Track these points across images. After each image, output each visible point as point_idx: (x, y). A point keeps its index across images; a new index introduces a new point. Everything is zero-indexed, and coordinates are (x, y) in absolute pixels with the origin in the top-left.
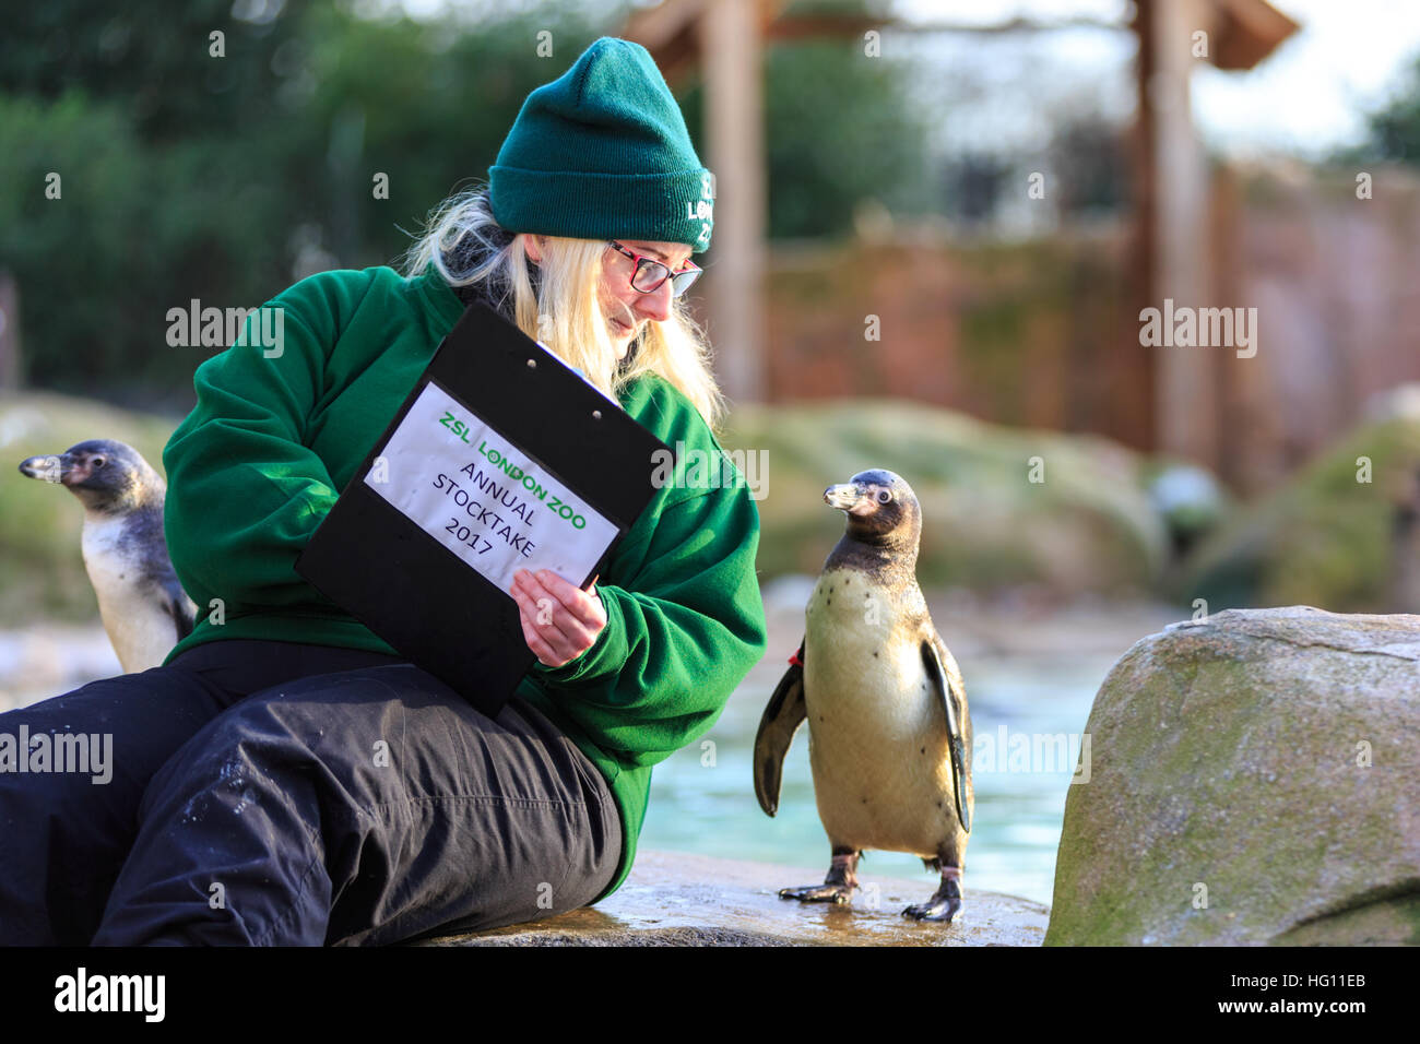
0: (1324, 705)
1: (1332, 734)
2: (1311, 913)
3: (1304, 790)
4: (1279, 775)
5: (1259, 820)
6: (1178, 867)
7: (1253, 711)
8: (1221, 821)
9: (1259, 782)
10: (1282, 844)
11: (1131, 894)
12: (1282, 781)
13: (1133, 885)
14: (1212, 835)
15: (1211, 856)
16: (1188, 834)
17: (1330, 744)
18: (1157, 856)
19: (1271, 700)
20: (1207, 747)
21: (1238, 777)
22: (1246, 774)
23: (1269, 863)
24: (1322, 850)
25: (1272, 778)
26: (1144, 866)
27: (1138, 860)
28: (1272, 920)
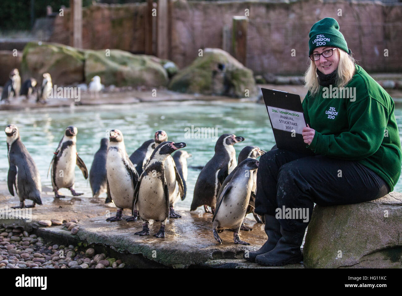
0: (363, 213)
1: (365, 219)
2: (366, 254)
3: (361, 230)
4: (356, 227)
5: (354, 235)
6: (339, 244)
7: (350, 214)
8: (347, 235)
9: (353, 228)
10: (358, 240)
11: (331, 248)
12: (357, 228)
13: (331, 247)
14: (345, 238)
15: (345, 242)
16: (340, 237)
17: (365, 221)
18: (335, 241)
19: (353, 212)
20: (341, 220)
21: (349, 227)
22: (350, 226)
23: (357, 244)
24: (366, 242)
25: (355, 227)
26: (332, 243)
27: (331, 242)
28: (359, 255)
